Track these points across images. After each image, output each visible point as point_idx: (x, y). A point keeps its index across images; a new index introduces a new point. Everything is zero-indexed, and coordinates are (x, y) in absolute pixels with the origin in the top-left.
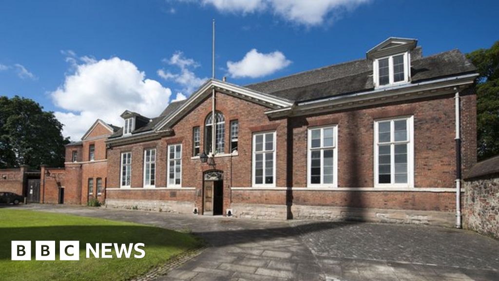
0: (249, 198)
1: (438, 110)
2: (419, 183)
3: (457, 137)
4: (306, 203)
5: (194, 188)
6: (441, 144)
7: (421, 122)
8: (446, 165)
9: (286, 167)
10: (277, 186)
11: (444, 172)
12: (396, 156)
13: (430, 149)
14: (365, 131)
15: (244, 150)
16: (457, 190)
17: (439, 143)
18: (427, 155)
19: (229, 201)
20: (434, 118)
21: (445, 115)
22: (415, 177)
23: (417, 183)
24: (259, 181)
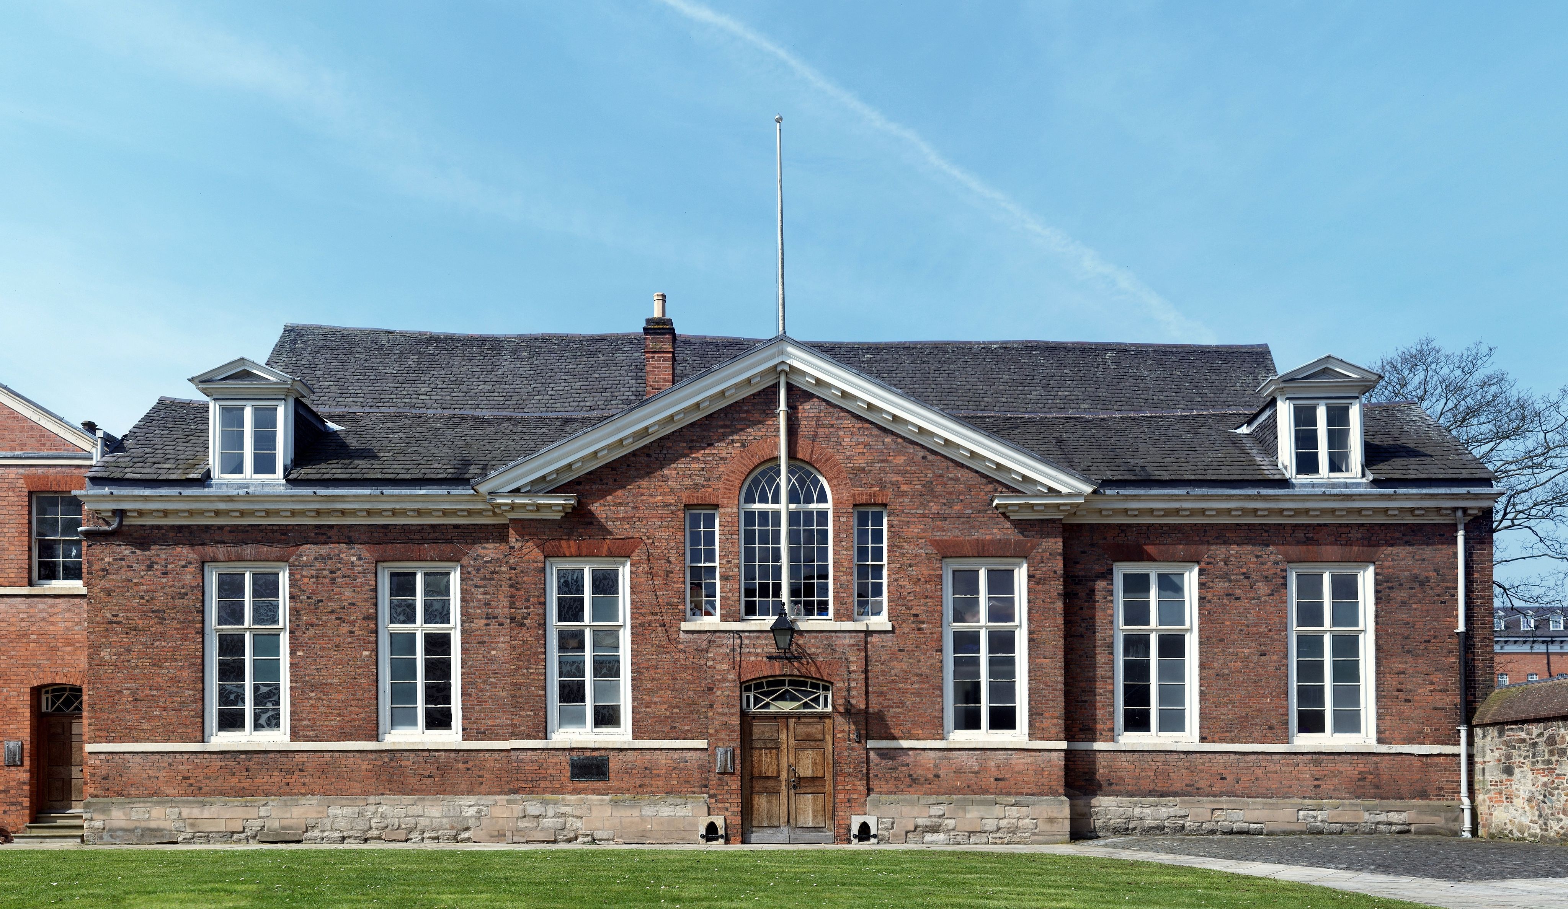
0: (937, 776)
1: (1424, 560)
2: (1387, 732)
3: (1461, 627)
4: (1114, 788)
5: (702, 744)
6: (1429, 641)
7: (1390, 585)
8: (1440, 691)
9: (1061, 679)
10: (1032, 736)
11: (1435, 708)
12: (1335, 664)
13: (1408, 652)
14: (1269, 591)
15: (916, 615)
16: (1462, 749)
17: (1427, 638)
18: (1401, 667)
19: (861, 786)
20: (1415, 578)
21: (1438, 572)
22: (1379, 717)
23: (1384, 732)
24: (970, 721)
